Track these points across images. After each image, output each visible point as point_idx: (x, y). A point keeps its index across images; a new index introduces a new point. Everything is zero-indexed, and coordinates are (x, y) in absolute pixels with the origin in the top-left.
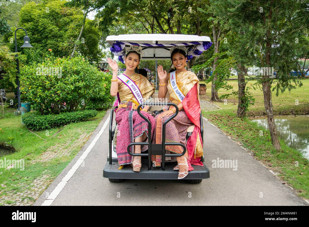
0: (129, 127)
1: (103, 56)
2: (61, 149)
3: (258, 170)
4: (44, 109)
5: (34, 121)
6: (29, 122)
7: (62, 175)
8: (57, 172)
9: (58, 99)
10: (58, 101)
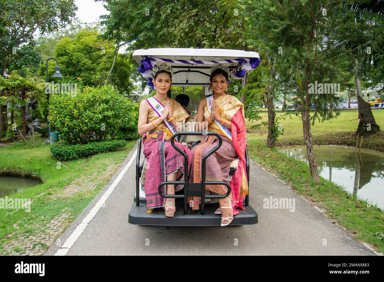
0: (160, 162)
1: (133, 89)
2: (86, 181)
3: (302, 206)
4: (72, 139)
5: (61, 151)
6: (57, 152)
7: (83, 214)
8: (79, 211)
9: (85, 128)
10: (86, 130)
